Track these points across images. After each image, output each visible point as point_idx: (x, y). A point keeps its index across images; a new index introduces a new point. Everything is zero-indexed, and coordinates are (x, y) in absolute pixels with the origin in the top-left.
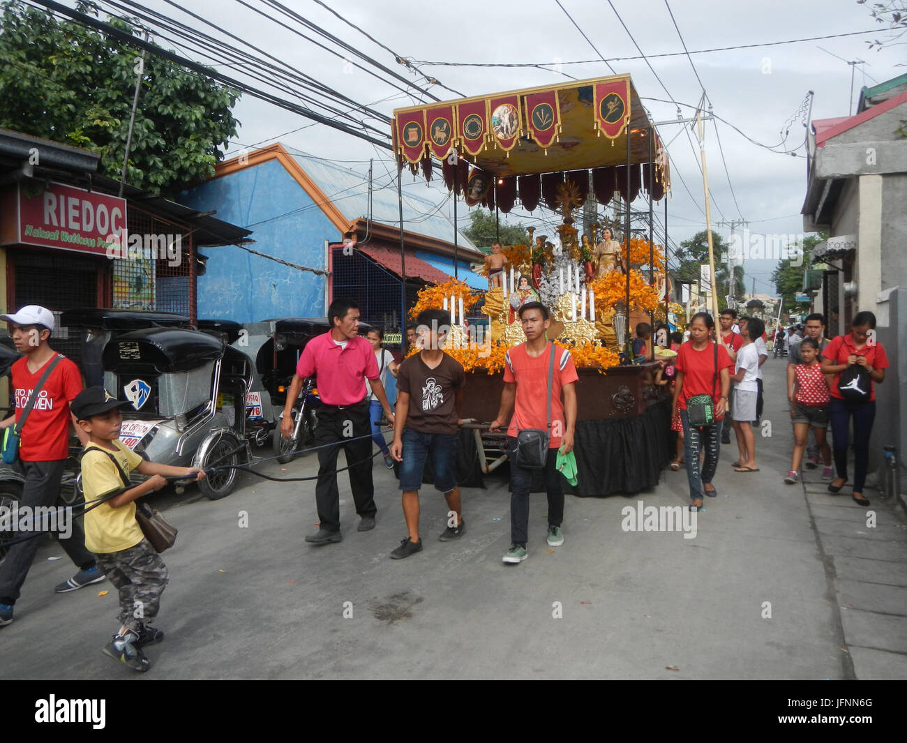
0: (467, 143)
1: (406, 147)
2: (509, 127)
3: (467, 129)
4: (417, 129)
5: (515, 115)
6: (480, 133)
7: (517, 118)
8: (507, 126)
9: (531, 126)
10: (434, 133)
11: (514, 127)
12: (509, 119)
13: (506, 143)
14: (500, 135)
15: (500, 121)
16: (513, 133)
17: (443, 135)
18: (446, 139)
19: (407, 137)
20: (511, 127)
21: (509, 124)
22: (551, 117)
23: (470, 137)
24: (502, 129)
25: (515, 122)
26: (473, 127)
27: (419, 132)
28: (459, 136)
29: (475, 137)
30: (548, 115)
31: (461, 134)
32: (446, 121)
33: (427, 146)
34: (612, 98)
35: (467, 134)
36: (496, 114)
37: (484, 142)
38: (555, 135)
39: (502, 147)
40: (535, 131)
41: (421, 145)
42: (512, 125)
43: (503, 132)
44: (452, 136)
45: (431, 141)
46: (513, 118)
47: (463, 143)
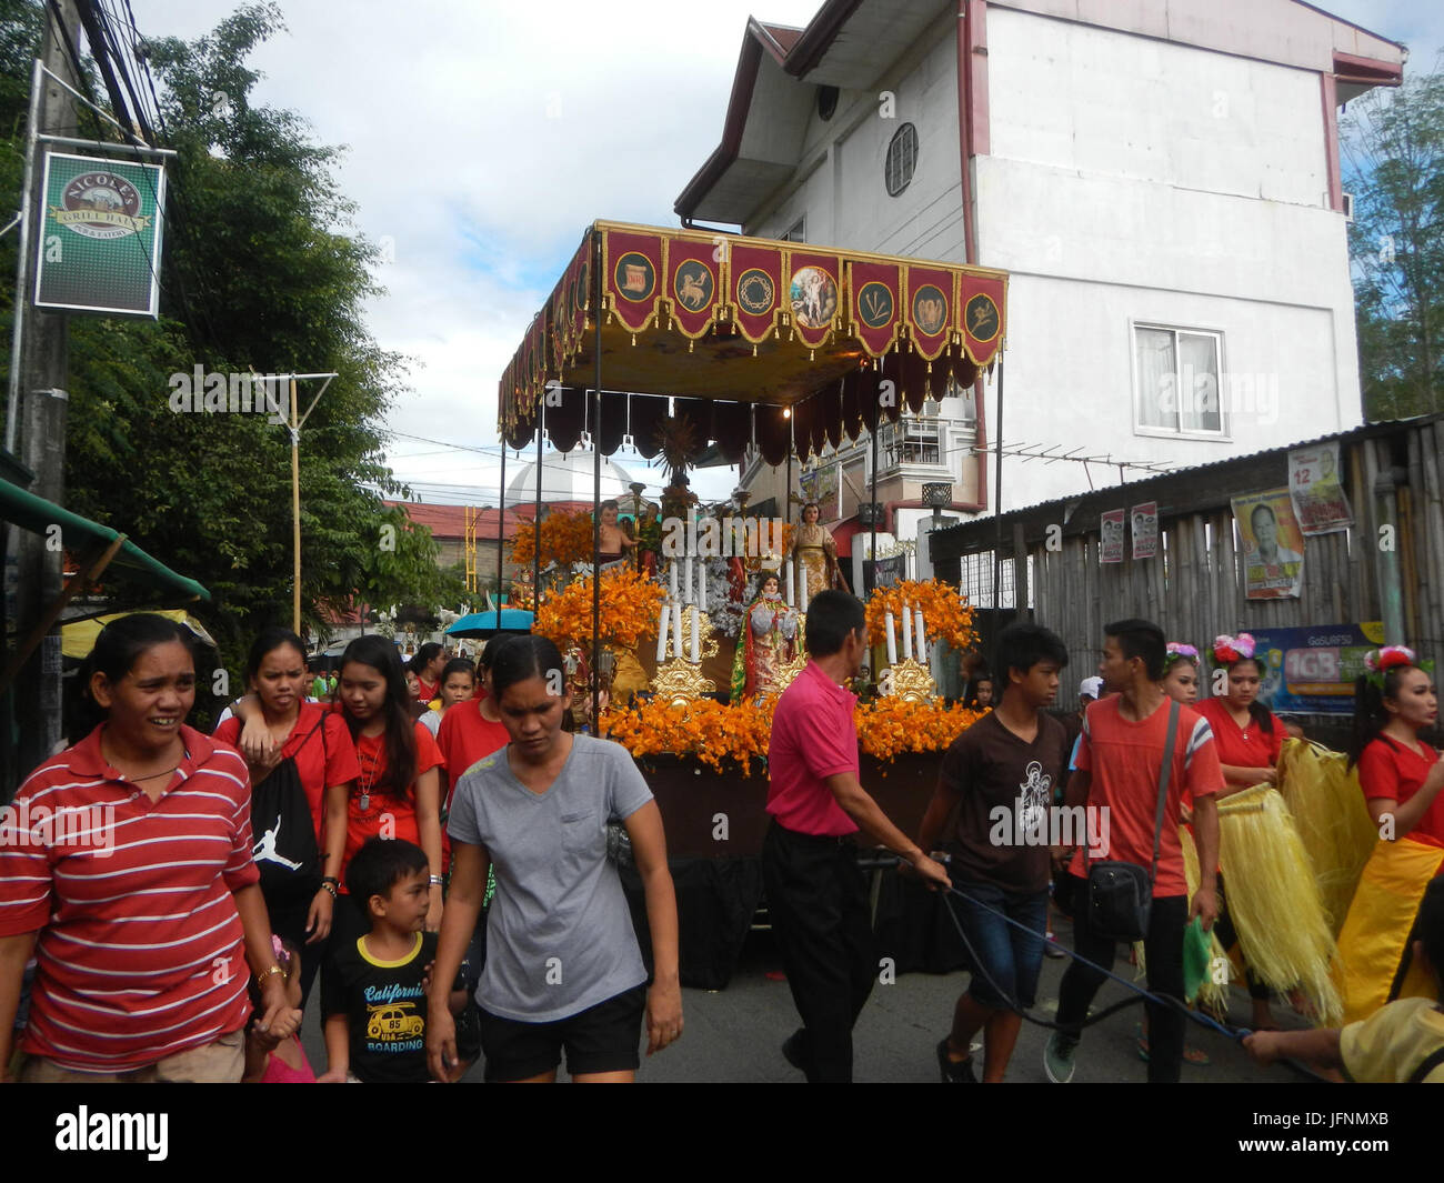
0: (742, 316)
1: (618, 298)
2: (818, 308)
3: (743, 293)
4: (644, 269)
5: (830, 289)
6: (768, 306)
7: (835, 296)
8: (814, 305)
9: (856, 316)
10: (681, 286)
11: (826, 311)
12: (820, 294)
13: (813, 335)
14: (802, 318)
15: (803, 295)
16: (824, 320)
17: (698, 294)
18: (703, 301)
19: (623, 279)
20: (822, 309)
21: (818, 304)
22: (888, 308)
23: (749, 308)
24: (806, 308)
25: (830, 302)
26: (756, 292)
27: (648, 277)
28: (729, 302)
29: (757, 311)
30: (883, 304)
31: (734, 299)
32: (706, 270)
33: (663, 304)
34: (981, 302)
35: (743, 302)
37: (775, 324)
38: (893, 340)
39: (803, 340)
40: (862, 325)
41: (651, 301)
42: (823, 306)
43: (807, 314)
44: (716, 300)
45: (675, 298)
46: (826, 293)
47: (735, 315)
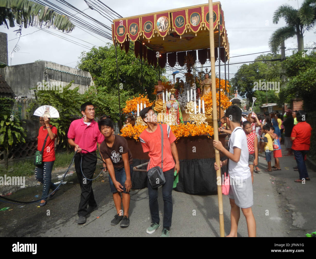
0: (145, 34)
1: (118, 36)
2: (164, 26)
3: (145, 28)
4: (123, 28)
5: (167, 21)
6: (151, 29)
7: (168, 22)
8: (163, 26)
9: (174, 26)
10: (131, 30)
11: (166, 27)
12: (165, 23)
13: (163, 34)
14: (160, 30)
15: (160, 24)
16: (166, 29)
17: (135, 31)
18: (136, 32)
19: (119, 32)
21: (164, 25)
22: (183, 21)
23: (147, 31)
24: (161, 27)
25: (167, 24)
26: (148, 27)
27: (124, 29)
28: (142, 31)
29: (149, 31)
30: (182, 21)
31: (143, 30)
32: (136, 25)
33: (127, 35)
35: (145, 30)
36: (158, 21)
37: (153, 33)
38: (185, 29)
39: (161, 36)
40: (176, 28)
41: (125, 35)
42: (166, 25)
43: (162, 29)
44: (139, 31)
45: (129, 33)
46: (166, 22)
47: (143, 34)
